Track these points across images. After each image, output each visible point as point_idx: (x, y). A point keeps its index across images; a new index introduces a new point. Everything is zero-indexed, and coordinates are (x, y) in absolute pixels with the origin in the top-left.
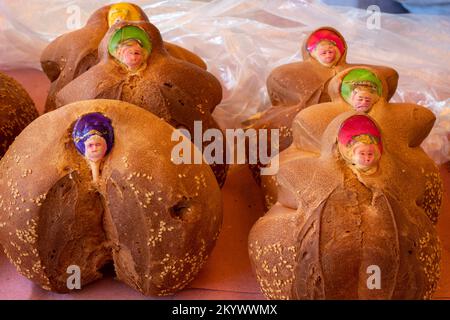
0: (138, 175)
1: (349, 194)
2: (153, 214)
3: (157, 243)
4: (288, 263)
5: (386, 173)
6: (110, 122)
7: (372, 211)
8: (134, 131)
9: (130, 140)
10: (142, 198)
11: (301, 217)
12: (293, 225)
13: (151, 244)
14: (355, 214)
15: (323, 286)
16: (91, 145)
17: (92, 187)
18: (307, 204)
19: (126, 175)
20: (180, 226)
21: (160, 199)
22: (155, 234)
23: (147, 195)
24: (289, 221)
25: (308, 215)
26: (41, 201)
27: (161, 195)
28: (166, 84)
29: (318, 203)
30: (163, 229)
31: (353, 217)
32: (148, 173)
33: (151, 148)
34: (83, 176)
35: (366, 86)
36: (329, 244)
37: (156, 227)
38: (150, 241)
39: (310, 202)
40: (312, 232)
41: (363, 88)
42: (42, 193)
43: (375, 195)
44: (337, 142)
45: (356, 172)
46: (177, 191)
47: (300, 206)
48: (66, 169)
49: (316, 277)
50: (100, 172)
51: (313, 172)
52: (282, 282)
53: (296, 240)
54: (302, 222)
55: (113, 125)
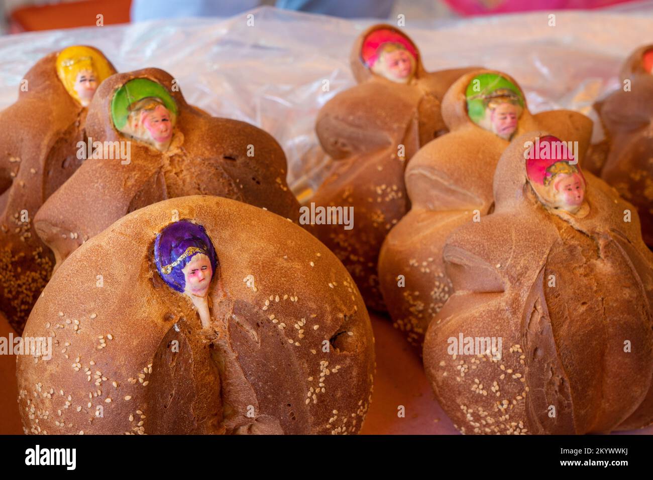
0: (277, 299)
1: (572, 249)
2: (309, 354)
3: (320, 396)
4: (514, 372)
5: (602, 208)
6: (202, 229)
7: (604, 267)
8: (243, 236)
9: (243, 249)
10: (291, 332)
11: (515, 300)
12: (508, 314)
13: (312, 400)
14: (585, 276)
15: (569, 391)
16: (194, 272)
17: (206, 338)
18: (516, 280)
19: (259, 304)
20: (348, 361)
21: (316, 327)
22: (315, 384)
23: (296, 326)
24: (499, 311)
25: (524, 296)
26: (147, 377)
27: (316, 321)
28: (226, 158)
29: (534, 274)
30: (325, 372)
31: (585, 281)
32: (290, 292)
33: (278, 255)
34: (191, 324)
35: (502, 96)
36: (565, 327)
37: (315, 371)
38: (310, 397)
39: (521, 275)
40: (537, 317)
41: (500, 100)
42: (144, 364)
43: (601, 243)
44: (527, 182)
45: (566, 217)
46: (336, 309)
47: (508, 286)
48: (167, 318)
49: (557, 380)
50: (211, 310)
51: (508, 232)
52: (510, 403)
53: (518, 334)
54: (519, 306)
55: (208, 233)
